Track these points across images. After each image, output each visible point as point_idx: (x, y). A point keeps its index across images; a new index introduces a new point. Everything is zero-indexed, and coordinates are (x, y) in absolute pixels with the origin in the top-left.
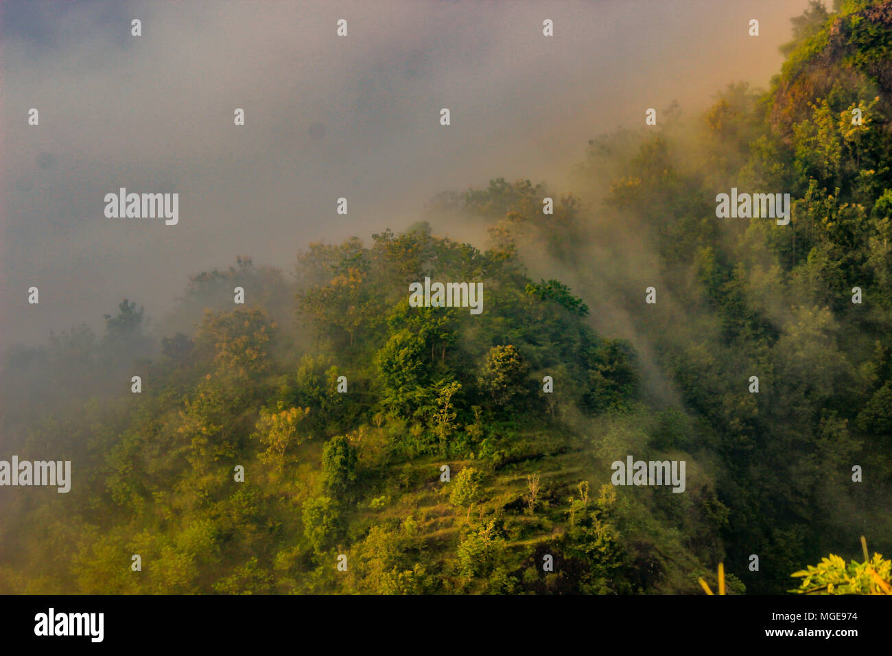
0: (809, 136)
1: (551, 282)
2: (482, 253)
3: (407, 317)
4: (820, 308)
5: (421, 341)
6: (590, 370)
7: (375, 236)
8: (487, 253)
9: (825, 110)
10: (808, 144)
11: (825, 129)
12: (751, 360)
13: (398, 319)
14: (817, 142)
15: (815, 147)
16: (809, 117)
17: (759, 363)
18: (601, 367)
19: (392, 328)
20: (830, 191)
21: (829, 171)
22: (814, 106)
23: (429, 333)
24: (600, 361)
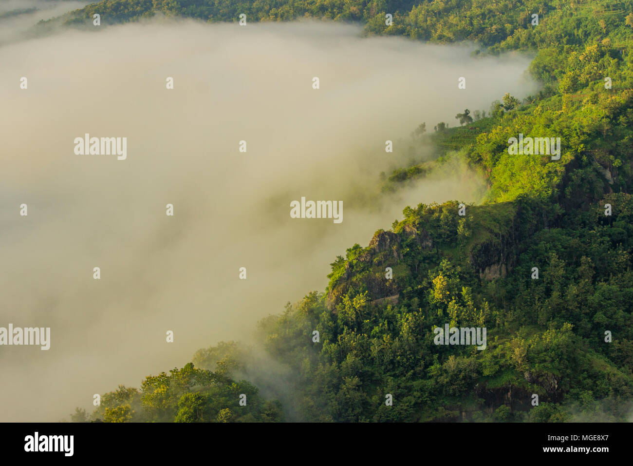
0: (342, 310)
1: (243, 381)
2: (214, 373)
3: (185, 402)
4: (354, 377)
5: (192, 411)
6: (262, 414)
7: (171, 371)
8: (216, 373)
9: (347, 298)
10: (343, 312)
11: (348, 306)
12: (329, 401)
13: (182, 403)
14: (345, 311)
15: (345, 313)
16: (341, 302)
17: (332, 402)
18: (266, 412)
19: (180, 407)
20: (353, 330)
21: (352, 323)
22: (343, 298)
23: (195, 407)
24: (266, 410)
